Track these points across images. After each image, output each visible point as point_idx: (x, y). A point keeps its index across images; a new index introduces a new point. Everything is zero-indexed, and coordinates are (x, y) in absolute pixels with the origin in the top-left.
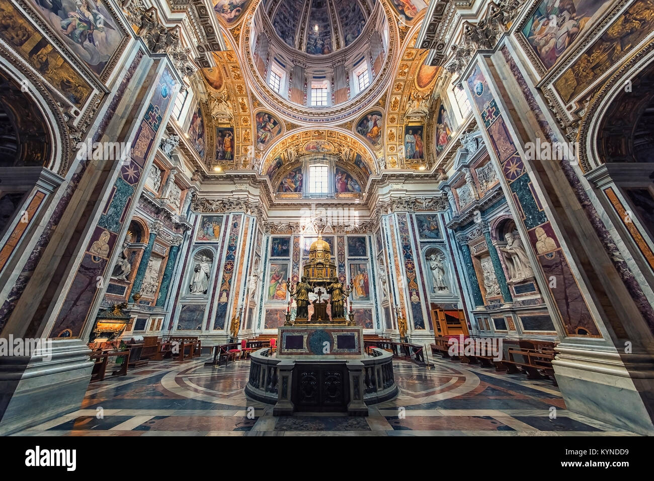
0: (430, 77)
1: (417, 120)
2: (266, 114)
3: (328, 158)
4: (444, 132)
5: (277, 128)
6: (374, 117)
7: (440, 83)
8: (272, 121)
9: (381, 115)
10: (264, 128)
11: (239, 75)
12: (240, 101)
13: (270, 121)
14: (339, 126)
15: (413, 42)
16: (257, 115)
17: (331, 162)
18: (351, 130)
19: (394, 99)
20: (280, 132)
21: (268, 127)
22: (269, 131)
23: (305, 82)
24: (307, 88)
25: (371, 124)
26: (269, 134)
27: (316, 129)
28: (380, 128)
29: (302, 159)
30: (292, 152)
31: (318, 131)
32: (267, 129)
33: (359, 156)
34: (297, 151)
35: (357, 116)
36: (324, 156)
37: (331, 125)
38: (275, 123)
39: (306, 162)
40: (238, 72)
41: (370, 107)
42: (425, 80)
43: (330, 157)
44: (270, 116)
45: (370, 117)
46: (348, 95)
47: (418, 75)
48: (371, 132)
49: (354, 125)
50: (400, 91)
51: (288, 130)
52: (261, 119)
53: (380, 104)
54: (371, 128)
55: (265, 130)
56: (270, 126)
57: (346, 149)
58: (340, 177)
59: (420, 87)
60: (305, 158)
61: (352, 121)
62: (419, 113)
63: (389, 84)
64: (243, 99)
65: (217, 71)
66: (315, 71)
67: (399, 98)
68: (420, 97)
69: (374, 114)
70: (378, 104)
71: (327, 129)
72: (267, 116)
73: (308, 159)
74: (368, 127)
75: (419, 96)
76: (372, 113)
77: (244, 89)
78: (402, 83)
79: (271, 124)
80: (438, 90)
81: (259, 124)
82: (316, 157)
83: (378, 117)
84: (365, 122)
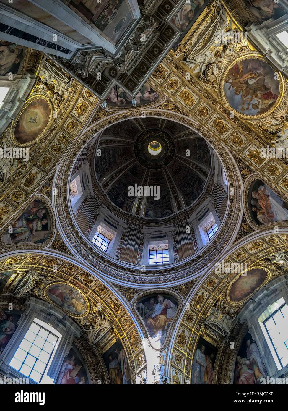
0: (243, 293)
1: (214, 337)
2: (45, 208)
3: (68, 324)
4: (250, 371)
5: (42, 234)
6: (167, 301)
7: (251, 307)
8: (45, 222)
9: (177, 304)
10: (30, 221)
11: (60, 148)
12: (34, 171)
13: (42, 219)
14: (116, 286)
15: (251, 245)
16: (36, 201)
17: (68, 332)
18: (129, 301)
19: (200, 294)
20: (42, 241)
21: (35, 224)
22: (32, 230)
23: (95, 217)
24: (94, 222)
25: (159, 308)
26: (27, 234)
27: (88, 271)
28: (168, 320)
29: (31, 302)
30: (31, 280)
31: (88, 275)
32: (30, 225)
33: (119, 345)
34: (36, 285)
35: (146, 288)
36: (64, 318)
37: (108, 279)
38: (45, 228)
39: (34, 310)
40: (63, 146)
41: (166, 286)
42: (238, 294)
43: (72, 324)
44: (48, 215)
45: (161, 298)
46: (138, 260)
47: (235, 283)
48: (155, 319)
49: (137, 296)
50: (210, 289)
51: (53, 247)
52: (35, 210)
53: (180, 290)
54: (157, 313)
55: (28, 225)
56: (37, 225)
57: (106, 325)
58: (70, 367)
59: (231, 298)
60: (37, 302)
61: (136, 291)
62: (218, 328)
63: (203, 273)
64: (37, 173)
65: (40, 127)
66: (109, 216)
67: (206, 295)
68: (227, 309)
69: (168, 298)
70: (178, 288)
71: (100, 280)
72: (44, 211)
73: (40, 306)
74: (152, 310)
75: (225, 308)
76: (166, 295)
77: (51, 165)
78: (216, 281)
79: (40, 225)
80: (246, 314)
81: (28, 212)
82: (53, 312)
83: (172, 304)
84: (152, 301)
